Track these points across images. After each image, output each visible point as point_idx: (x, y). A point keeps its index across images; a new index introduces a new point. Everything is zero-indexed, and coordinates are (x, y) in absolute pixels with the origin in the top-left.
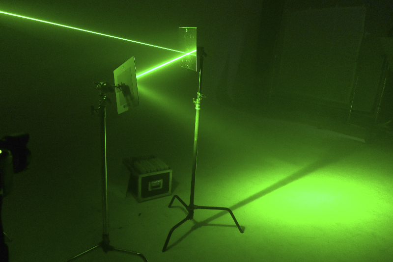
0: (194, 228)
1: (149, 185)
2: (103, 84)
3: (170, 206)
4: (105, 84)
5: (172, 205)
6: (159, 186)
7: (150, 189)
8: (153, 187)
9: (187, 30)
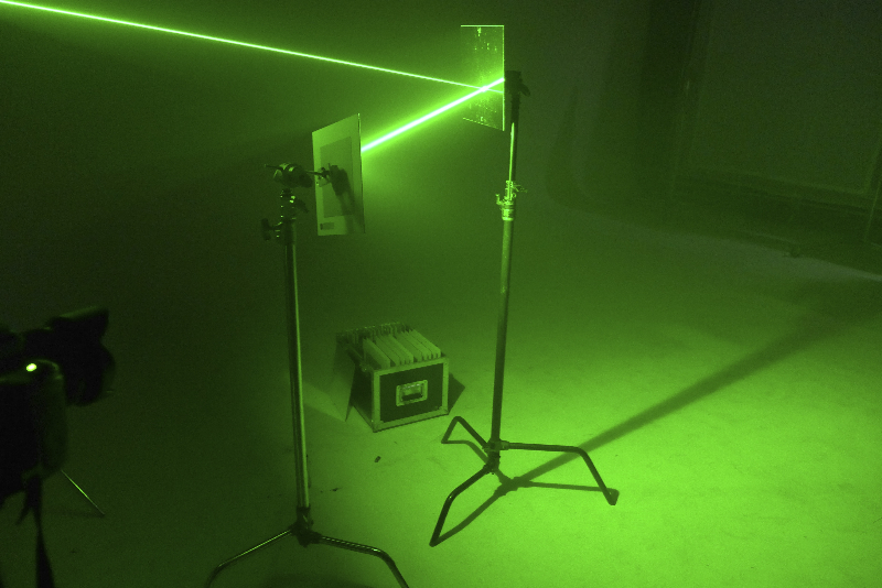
0: (500, 492)
1: (398, 393)
2: (287, 168)
3: (446, 440)
4: (291, 169)
5: (451, 438)
6: (418, 395)
7: (399, 403)
8: (405, 398)
9: (479, 31)
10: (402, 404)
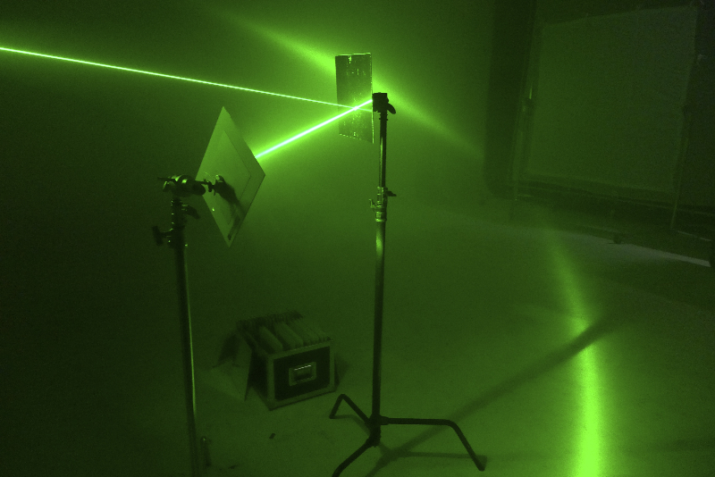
0: (382, 463)
1: (290, 374)
2: (180, 180)
3: (333, 416)
4: (184, 181)
5: (338, 414)
6: (308, 375)
7: (292, 383)
8: (298, 378)
9: (350, 59)
10: (294, 384)
